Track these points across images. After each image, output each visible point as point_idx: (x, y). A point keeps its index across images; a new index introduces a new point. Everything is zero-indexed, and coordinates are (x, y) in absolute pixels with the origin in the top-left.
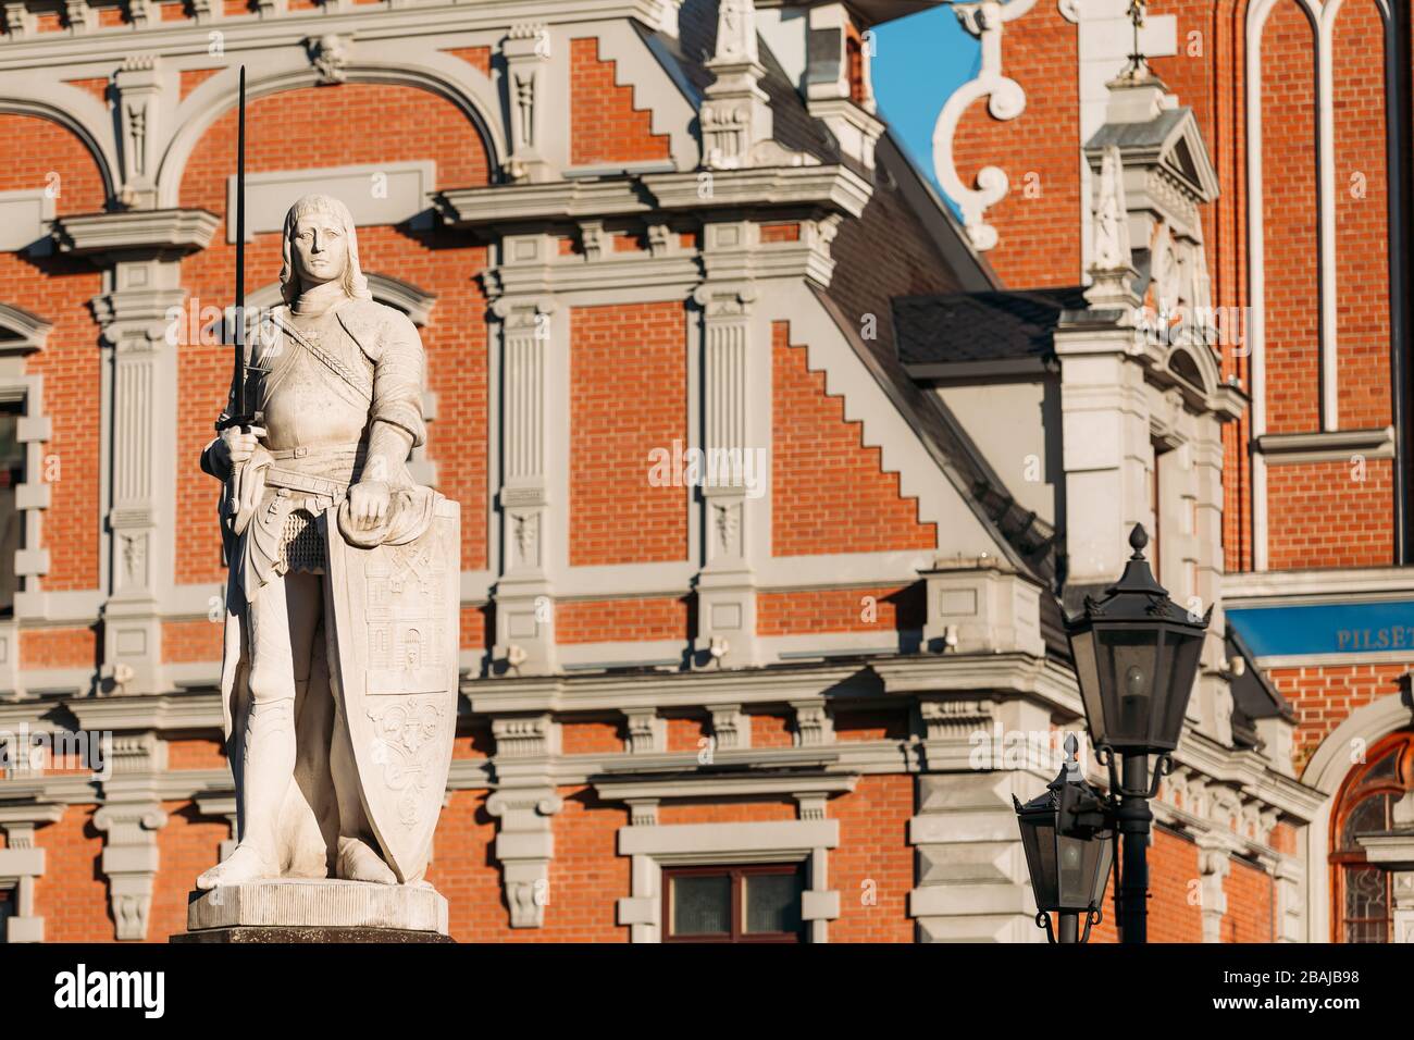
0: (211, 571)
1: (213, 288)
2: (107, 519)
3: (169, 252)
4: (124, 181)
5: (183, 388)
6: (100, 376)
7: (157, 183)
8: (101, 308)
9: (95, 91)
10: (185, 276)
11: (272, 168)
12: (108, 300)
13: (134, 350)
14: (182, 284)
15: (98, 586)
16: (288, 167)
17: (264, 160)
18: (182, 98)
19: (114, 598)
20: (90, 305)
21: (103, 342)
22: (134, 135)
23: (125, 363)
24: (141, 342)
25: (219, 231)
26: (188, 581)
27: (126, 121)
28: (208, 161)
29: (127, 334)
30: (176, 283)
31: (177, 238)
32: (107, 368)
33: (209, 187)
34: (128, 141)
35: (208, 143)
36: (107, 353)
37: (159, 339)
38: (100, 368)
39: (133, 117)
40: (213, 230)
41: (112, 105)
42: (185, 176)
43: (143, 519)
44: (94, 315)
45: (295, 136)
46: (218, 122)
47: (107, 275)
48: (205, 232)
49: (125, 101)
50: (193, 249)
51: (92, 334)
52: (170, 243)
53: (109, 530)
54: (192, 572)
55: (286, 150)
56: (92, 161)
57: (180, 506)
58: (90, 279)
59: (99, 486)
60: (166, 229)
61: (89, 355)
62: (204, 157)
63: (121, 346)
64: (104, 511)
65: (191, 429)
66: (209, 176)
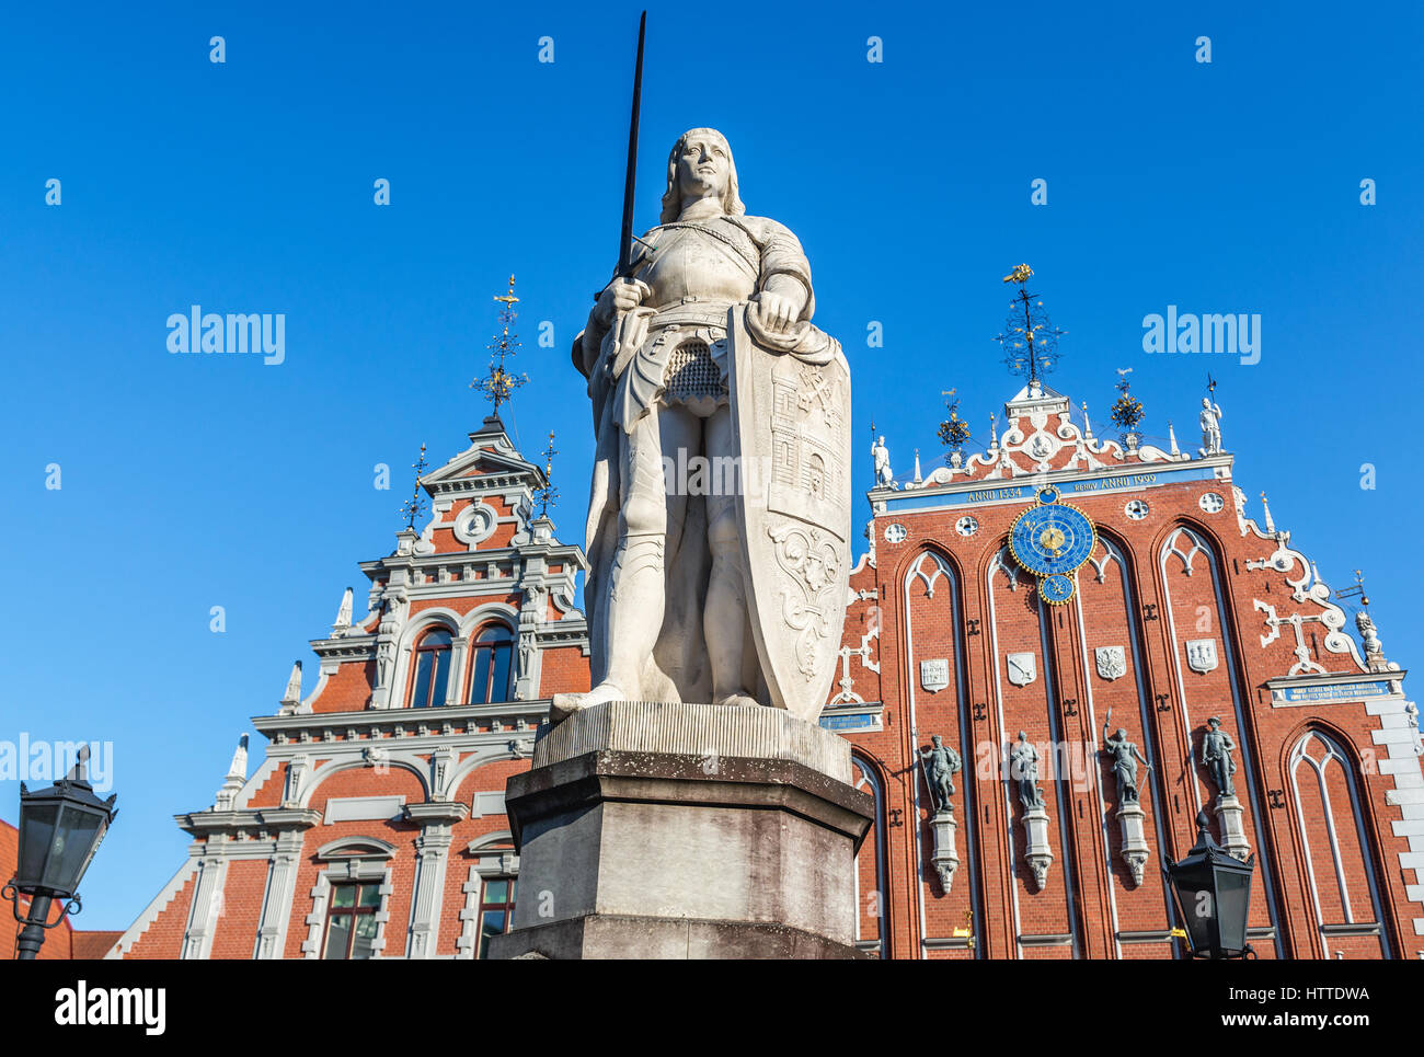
0: (451, 950)
1: (464, 836)
2: (411, 927)
3: (448, 821)
4: (433, 792)
5: (447, 875)
6: (415, 869)
7: (446, 794)
8: (418, 842)
9: (426, 759)
10: (453, 831)
12: (421, 840)
13: (430, 859)
14: (453, 835)
15: (403, 955)
17: (489, 787)
18: (457, 762)
20: (414, 841)
21: (418, 856)
22: (439, 776)
23: (426, 863)
24: (433, 856)
25: (469, 814)
27: (437, 771)
28: (468, 786)
29: (428, 852)
30: (450, 834)
31: (452, 814)
32: (418, 866)
33: (467, 797)
34: (436, 778)
35: (467, 780)
36: (419, 859)
37: (440, 855)
38: (415, 866)
39: (439, 769)
40: (467, 813)
41: (432, 764)
42: (458, 792)
43: (425, 928)
44: (415, 845)
46: (473, 772)
47: (423, 829)
48: (462, 813)
49: (437, 763)
50: (457, 820)
51: (413, 852)
52: (448, 816)
53: (411, 931)
54: (443, 950)
56: (422, 785)
57: (442, 922)
58: (416, 833)
59: (409, 914)
60: (447, 810)
61: (412, 860)
62: (466, 785)
63: (425, 857)
64: (410, 924)
65: (449, 891)
66: (467, 792)
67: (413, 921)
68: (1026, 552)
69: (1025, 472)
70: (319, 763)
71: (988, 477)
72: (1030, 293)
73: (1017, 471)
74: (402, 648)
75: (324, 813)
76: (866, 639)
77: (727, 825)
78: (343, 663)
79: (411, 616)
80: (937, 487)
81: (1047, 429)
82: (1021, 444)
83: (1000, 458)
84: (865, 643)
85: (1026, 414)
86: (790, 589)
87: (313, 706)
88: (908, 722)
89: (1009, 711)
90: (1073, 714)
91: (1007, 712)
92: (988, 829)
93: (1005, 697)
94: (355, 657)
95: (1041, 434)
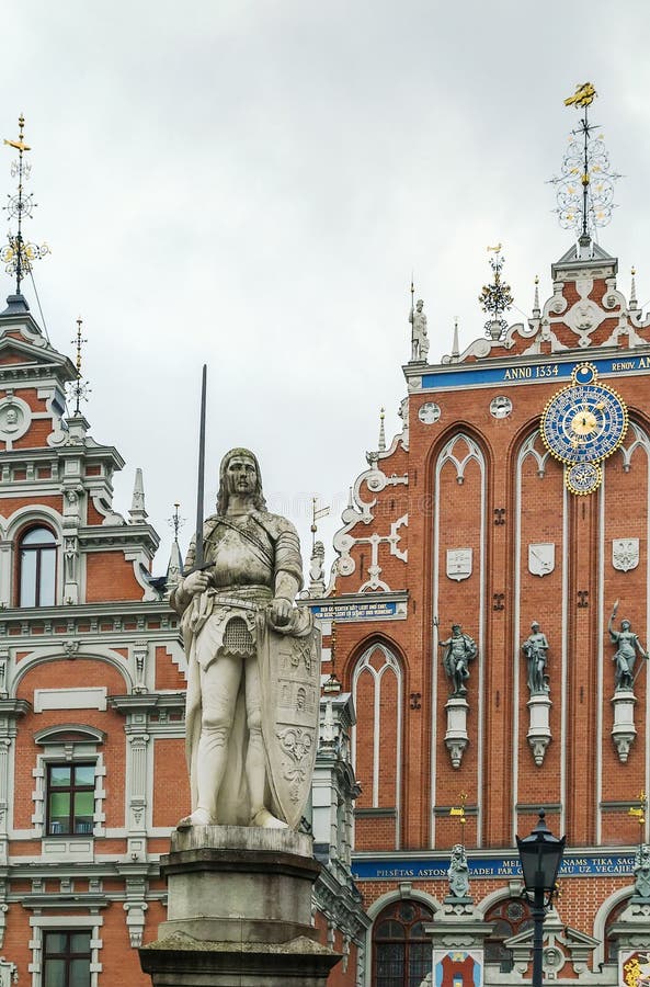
68: (557, 438)
69: (565, 348)
71: (527, 352)
72: (591, 123)
73: (557, 346)
76: (395, 526)
77: (257, 881)
80: (474, 363)
81: (591, 297)
82: (563, 314)
83: (540, 331)
84: (394, 531)
85: (572, 279)
86: (287, 760)
88: (430, 611)
89: (525, 601)
90: (586, 605)
91: (523, 602)
92: (497, 712)
93: (523, 587)
95: (585, 302)
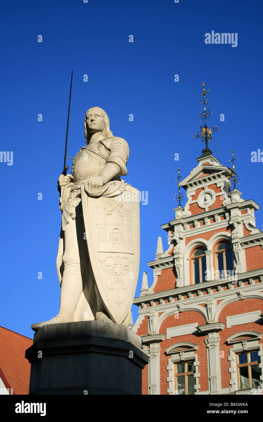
0: (227, 386)
1: (225, 336)
2: (209, 378)
3: (217, 331)
4: (209, 320)
6: (207, 353)
7: (214, 320)
8: (206, 341)
9: (203, 306)
10: (220, 335)
11: (233, 315)
12: (207, 340)
14: (220, 336)
15: (208, 390)
16: (236, 314)
17: (232, 314)
18: (217, 305)
19: (211, 392)
20: (204, 341)
21: (207, 347)
22: (210, 312)
23: (211, 350)
25: (225, 327)
26: (224, 388)
27: (208, 310)
28: (222, 315)
29: (211, 346)
30: (218, 336)
31: (218, 328)
32: (208, 352)
33: (223, 319)
34: (209, 313)
35: (222, 312)
36: (208, 349)
37: (216, 346)
38: (207, 352)
39: (209, 309)
40: (224, 327)
41: (206, 307)
42: (219, 318)
43: (215, 377)
44: (205, 343)
45: (237, 309)
46: (224, 308)
47: (207, 336)
48: (222, 327)
49: (208, 306)
50: (220, 330)
51: (205, 346)
52: (216, 329)
53: (210, 380)
54: (224, 386)
55: (235, 312)
56: (203, 317)
57: (221, 375)
58: (204, 337)
59: (208, 372)
60: (216, 326)
61: (205, 350)
62: (222, 314)
63: (210, 348)
64: (209, 377)
65: (223, 361)
66: (223, 318)
67: (210, 376)
70: (160, 314)
74: (185, 259)
75: (165, 334)
78: (162, 270)
79: (186, 244)
87: (154, 290)
94: (167, 266)
